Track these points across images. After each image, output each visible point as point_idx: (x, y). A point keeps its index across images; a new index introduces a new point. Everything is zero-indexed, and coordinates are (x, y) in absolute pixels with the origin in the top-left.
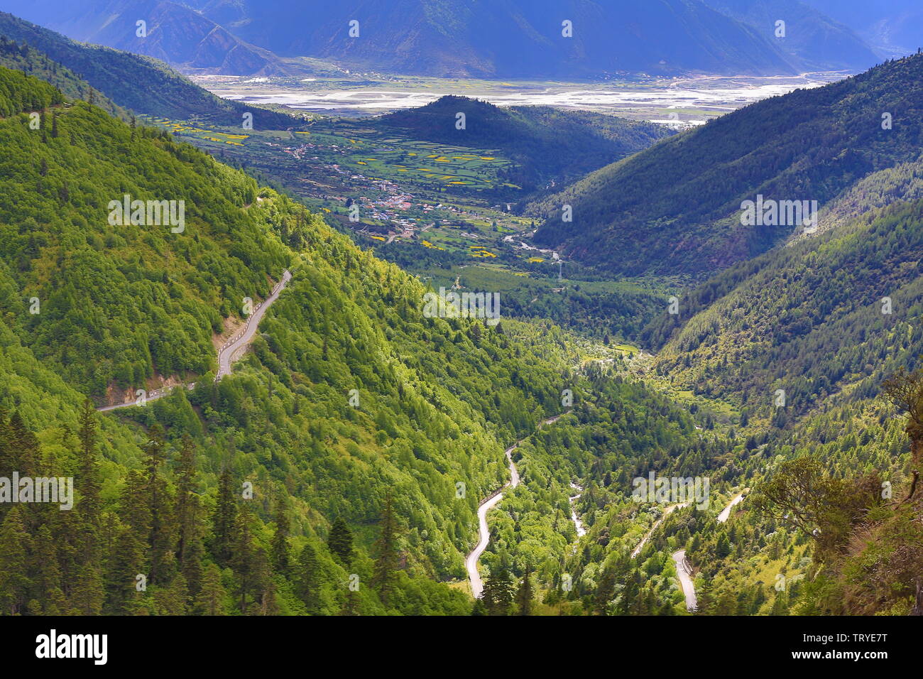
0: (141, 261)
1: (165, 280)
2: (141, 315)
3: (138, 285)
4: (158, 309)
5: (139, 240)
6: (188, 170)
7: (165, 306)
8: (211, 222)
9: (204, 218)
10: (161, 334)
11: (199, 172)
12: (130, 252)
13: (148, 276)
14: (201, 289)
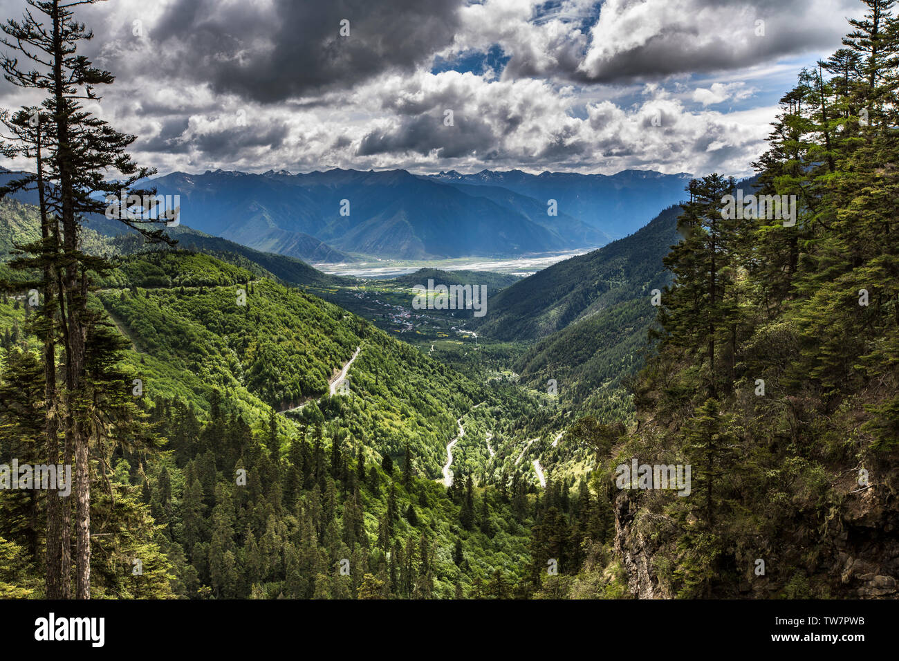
0: (294, 346)
1: (305, 354)
2: (295, 370)
3: (294, 357)
4: (303, 367)
5: (293, 337)
6: (313, 306)
7: (306, 366)
8: (324, 328)
9: (321, 326)
10: (304, 377)
11: (318, 306)
12: (289, 343)
13: (298, 353)
14: (321, 357)
